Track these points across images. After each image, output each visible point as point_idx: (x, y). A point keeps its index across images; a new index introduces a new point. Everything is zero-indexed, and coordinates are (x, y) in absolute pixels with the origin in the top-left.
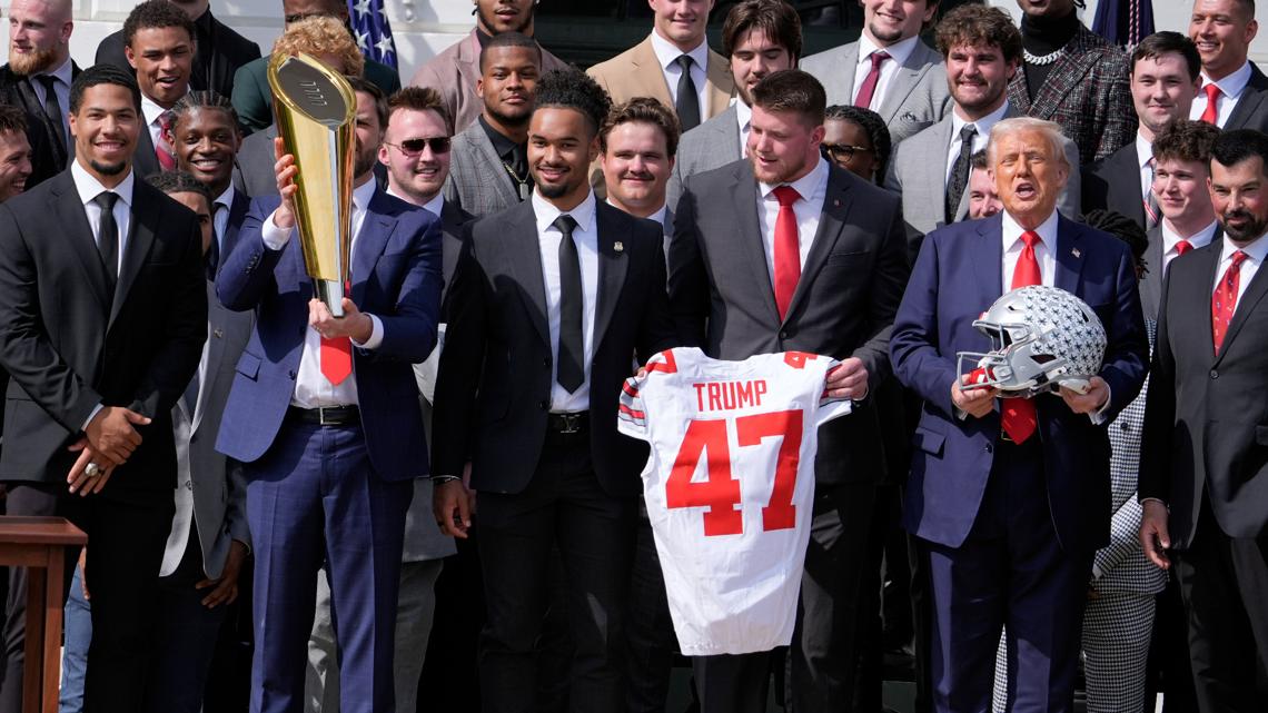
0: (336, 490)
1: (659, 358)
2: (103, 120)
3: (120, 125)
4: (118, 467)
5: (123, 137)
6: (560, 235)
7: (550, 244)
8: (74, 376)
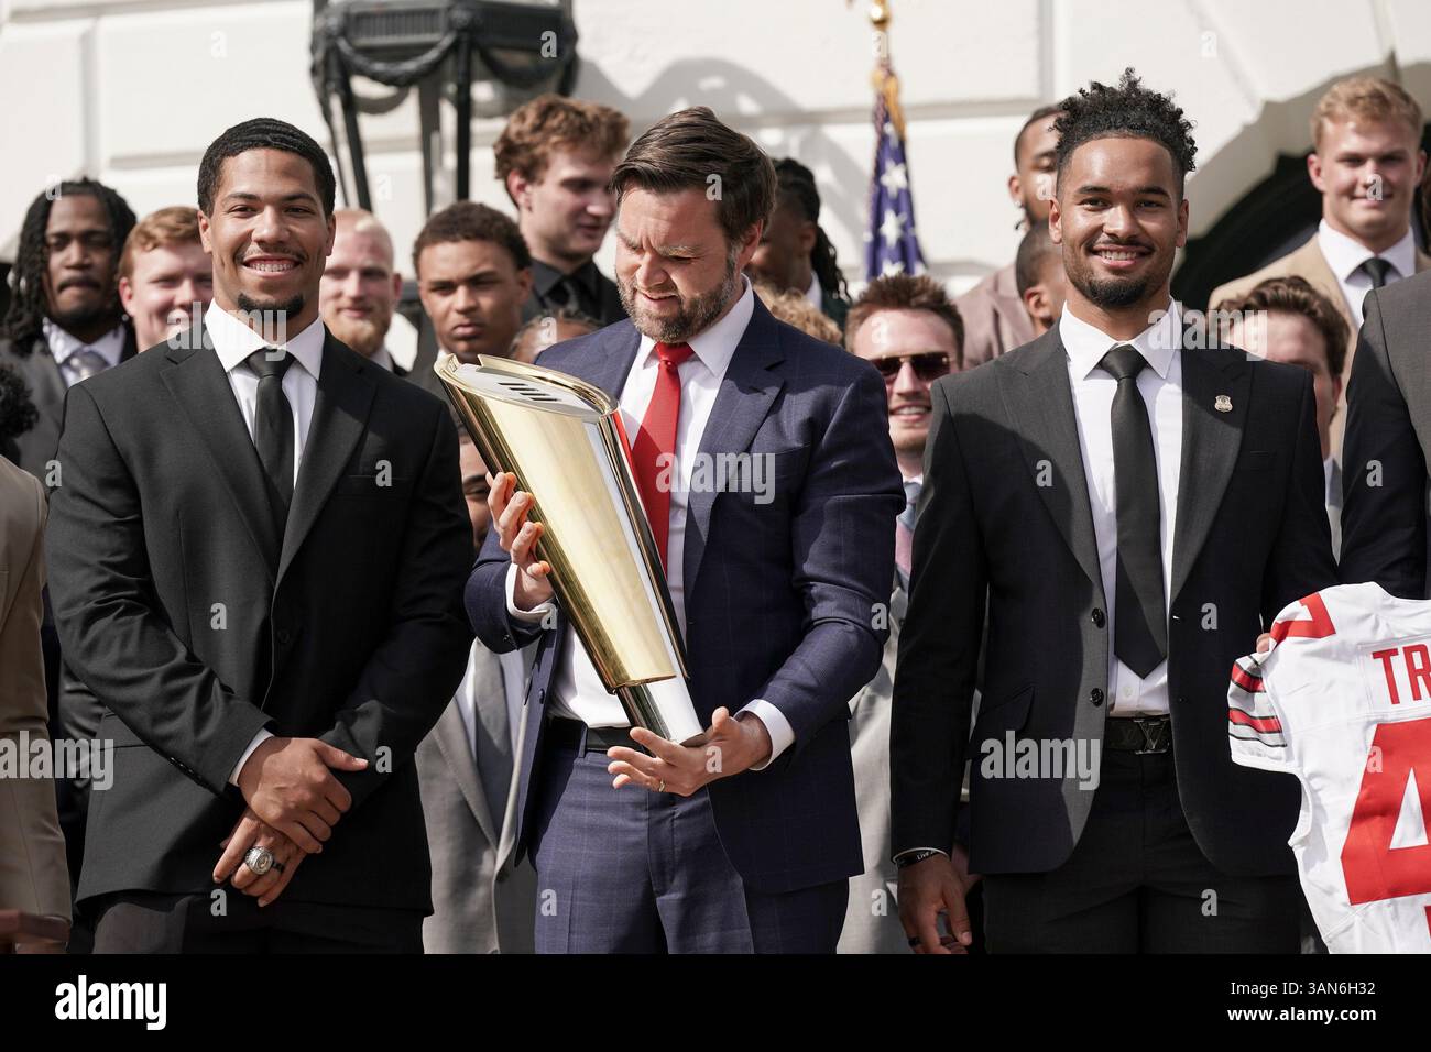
0: (678, 881)
1: (1296, 611)
2: (257, 217)
3: (292, 227)
4: (310, 857)
5: (294, 247)
6: (1112, 385)
7: (1094, 403)
8: (216, 683)
